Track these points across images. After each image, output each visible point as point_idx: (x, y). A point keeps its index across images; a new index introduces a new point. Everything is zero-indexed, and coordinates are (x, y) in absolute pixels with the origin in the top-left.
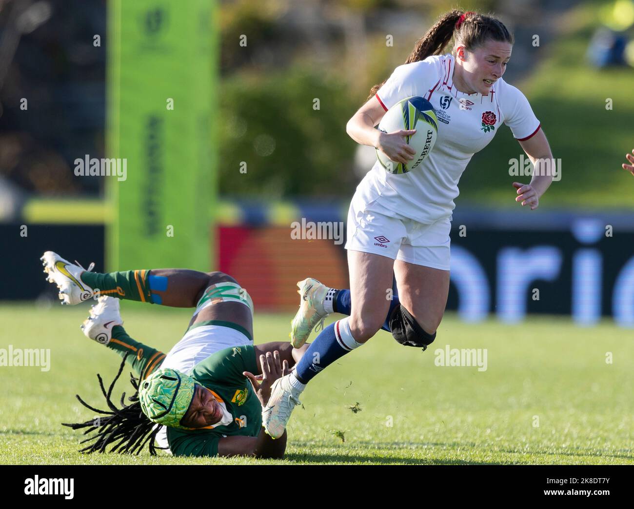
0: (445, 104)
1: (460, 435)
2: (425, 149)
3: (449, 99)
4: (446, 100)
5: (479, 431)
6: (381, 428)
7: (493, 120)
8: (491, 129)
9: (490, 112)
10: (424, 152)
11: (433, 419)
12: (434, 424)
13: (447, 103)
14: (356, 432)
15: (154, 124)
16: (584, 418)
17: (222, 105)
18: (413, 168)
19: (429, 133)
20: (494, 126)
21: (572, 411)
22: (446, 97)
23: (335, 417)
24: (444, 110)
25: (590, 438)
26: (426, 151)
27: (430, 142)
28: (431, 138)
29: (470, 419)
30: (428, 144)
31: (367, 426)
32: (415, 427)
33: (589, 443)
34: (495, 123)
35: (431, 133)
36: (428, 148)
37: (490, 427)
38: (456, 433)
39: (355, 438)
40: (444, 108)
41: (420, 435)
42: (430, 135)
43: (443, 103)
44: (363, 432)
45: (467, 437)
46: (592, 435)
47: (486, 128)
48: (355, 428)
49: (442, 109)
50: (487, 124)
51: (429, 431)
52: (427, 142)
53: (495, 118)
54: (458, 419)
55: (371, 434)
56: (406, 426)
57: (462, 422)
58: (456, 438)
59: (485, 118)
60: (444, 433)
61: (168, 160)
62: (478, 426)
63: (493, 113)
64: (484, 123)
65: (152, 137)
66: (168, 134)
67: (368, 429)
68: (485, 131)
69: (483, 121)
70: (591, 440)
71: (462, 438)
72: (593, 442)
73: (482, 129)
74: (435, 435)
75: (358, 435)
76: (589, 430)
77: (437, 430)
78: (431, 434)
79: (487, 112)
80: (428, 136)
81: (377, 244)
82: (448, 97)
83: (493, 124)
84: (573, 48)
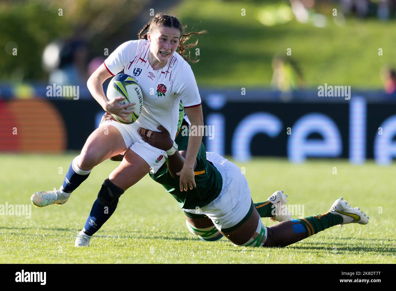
0: (136, 73)
2: (139, 99)
3: (140, 70)
4: (137, 71)
5: (148, 227)
7: (164, 90)
8: (162, 95)
9: (163, 85)
10: (140, 101)
11: (119, 220)
12: (120, 223)
13: (138, 73)
18: (140, 113)
19: (136, 89)
20: (165, 93)
22: (138, 69)
23: (57, 219)
24: (135, 77)
26: (141, 99)
27: (139, 93)
28: (138, 91)
29: (142, 220)
30: (139, 95)
34: (165, 92)
35: (137, 88)
36: (140, 98)
37: (155, 225)
40: (135, 75)
42: (137, 90)
43: (135, 72)
47: (160, 94)
49: (134, 76)
50: (160, 92)
52: (138, 94)
53: (166, 89)
54: (135, 221)
57: (137, 222)
59: (159, 88)
62: (147, 224)
63: (165, 86)
64: (158, 91)
68: (159, 95)
69: (158, 89)
73: (156, 94)
79: (161, 85)
80: (136, 91)
82: (139, 69)
83: (164, 93)
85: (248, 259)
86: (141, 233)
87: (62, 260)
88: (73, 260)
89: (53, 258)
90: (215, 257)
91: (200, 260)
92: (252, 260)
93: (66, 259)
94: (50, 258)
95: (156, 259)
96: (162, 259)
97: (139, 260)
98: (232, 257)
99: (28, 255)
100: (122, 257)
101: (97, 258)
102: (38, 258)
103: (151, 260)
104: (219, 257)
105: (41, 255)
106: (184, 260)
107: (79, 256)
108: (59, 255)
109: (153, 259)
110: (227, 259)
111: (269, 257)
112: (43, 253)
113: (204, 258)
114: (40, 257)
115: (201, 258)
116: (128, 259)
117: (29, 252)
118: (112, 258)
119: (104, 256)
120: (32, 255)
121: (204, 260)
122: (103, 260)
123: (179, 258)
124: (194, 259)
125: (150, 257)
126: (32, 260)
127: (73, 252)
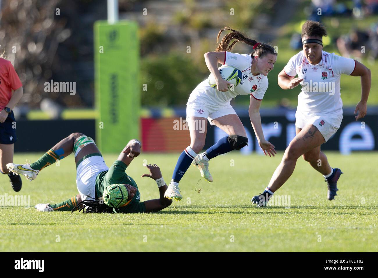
1: (242, 201)
4: (245, 76)
6: (210, 199)
8: (253, 91)
9: (256, 85)
11: (231, 195)
12: (232, 196)
14: (200, 201)
15: (114, 78)
16: (293, 193)
17: (142, 69)
21: (288, 190)
25: (295, 200)
29: (246, 194)
31: (204, 198)
32: (224, 198)
33: (295, 203)
38: (241, 200)
39: (200, 203)
40: (243, 79)
41: (226, 201)
44: (203, 201)
45: (245, 201)
46: (296, 199)
48: (200, 199)
51: (229, 200)
54: (241, 194)
55: (206, 201)
56: (220, 198)
57: (243, 195)
58: (241, 202)
60: (236, 200)
61: (120, 92)
65: (113, 83)
66: (120, 82)
67: (205, 199)
68: (251, 91)
70: (296, 201)
71: (243, 202)
72: (297, 202)
74: (232, 201)
75: (201, 202)
76: (295, 197)
77: (233, 199)
78: (230, 201)
81: (199, 113)
84: (284, 42)
85: (315, 217)
86: (245, 203)
87: (195, 221)
88: (202, 221)
89: (189, 220)
90: (294, 217)
91: (284, 219)
92: (318, 218)
93: (198, 221)
94: (187, 220)
95: (256, 219)
96: (259, 219)
97: (244, 220)
98: (305, 217)
99: (173, 219)
100: (234, 218)
101: (217, 219)
102: (179, 221)
103: (252, 220)
104: (296, 217)
105: (181, 219)
106: (274, 219)
107: (206, 219)
108: (193, 218)
109: (254, 219)
110: (301, 218)
111: (329, 216)
112: (182, 217)
113: (287, 218)
114: (180, 220)
115: (285, 217)
116: (238, 219)
117: (174, 217)
118: (227, 219)
119: (222, 218)
120: (176, 219)
121: (287, 219)
122: (221, 221)
123: (271, 218)
124: (280, 218)
125: (252, 218)
126: (175, 222)
127: (202, 216)
